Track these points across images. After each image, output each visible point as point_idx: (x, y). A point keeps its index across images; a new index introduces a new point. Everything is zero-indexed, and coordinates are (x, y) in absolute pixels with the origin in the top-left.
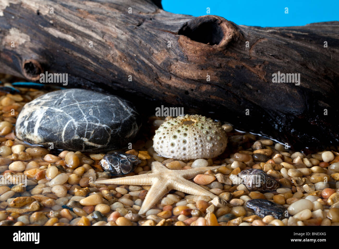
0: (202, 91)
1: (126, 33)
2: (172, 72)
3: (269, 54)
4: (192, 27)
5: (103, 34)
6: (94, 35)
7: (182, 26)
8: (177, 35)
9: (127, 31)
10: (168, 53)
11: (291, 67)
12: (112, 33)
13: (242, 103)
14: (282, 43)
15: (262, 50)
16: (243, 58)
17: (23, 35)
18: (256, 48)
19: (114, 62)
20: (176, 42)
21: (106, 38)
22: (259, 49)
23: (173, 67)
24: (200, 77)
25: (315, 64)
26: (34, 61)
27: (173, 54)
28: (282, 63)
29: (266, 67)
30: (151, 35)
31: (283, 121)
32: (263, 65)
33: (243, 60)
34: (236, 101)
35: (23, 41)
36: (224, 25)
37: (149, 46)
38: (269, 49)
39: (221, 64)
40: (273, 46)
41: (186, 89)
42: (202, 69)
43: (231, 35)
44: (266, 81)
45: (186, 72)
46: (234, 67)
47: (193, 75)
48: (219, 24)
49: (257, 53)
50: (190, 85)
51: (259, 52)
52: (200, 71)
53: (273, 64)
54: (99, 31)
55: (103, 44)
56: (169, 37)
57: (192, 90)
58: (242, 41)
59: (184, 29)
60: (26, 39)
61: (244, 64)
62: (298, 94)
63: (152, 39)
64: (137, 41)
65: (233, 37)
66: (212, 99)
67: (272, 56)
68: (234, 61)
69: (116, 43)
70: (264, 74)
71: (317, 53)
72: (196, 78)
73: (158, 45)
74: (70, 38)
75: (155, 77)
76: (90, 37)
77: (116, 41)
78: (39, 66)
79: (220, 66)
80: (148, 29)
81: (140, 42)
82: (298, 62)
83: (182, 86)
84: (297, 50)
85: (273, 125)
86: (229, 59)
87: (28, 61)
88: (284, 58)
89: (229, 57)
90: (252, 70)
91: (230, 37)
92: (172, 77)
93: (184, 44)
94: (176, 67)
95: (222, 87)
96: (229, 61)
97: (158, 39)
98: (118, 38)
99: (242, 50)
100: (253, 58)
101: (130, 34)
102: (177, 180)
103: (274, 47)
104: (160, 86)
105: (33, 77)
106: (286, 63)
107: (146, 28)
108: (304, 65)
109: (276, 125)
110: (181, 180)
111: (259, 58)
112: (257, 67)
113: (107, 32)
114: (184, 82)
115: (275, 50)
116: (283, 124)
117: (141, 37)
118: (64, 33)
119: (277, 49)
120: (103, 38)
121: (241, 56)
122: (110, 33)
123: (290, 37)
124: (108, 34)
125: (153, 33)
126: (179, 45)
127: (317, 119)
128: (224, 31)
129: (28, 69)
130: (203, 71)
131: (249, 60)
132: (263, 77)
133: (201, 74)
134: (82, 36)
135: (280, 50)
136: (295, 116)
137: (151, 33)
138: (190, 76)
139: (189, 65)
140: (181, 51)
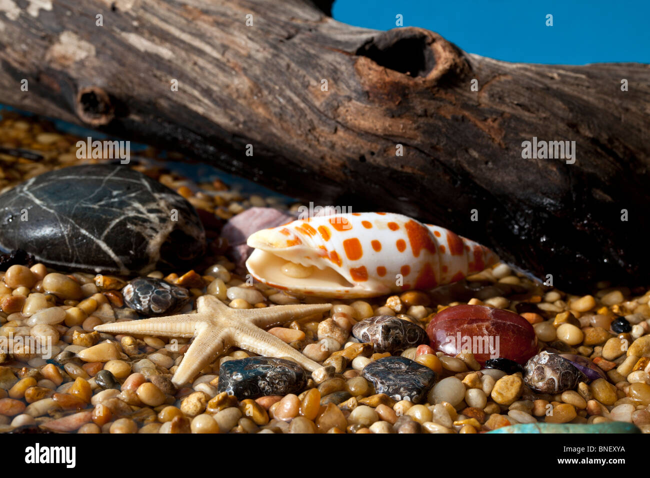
0: (390, 157)
1: (264, 49)
2: (340, 120)
3: (512, 101)
4: (381, 46)
5: (225, 48)
6: (207, 49)
7: (363, 43)
8: (354, 57)
9: (266, 45)
10: (335, 86)
11: (549, 127)
12: (239, 47)
13: (459, 182)
14: (536, 87)
15: (501, 93)
16: (466, 103)
17: (84, 44)
18: (491, 90)
19: (239, 97)
20: (350, 68)
21: (229, 55)
22: (495, 92)
23: (342, 110)
24: (388, 131)
25: (592, 126)
26: (98, 91)
27: (343, 88)
28: (535, 118)
29: (505, 122)
30: (309, 55)
31: (527, 220)
32: (500, 120)
33: (465, 106)
34: (448, 178)
35: (82, 55)
36: (438, 47)
37: (302, 72)
38: (514, 93)
39: (426, 111)
40: (520, 88)
41: (362, 152)
42: (393, 117)
43: (448, 64)
44: (504, 146)
45: (364, 120)
46: (449, 117)
47: (375, 126)
48: (430, 44)
49: (492, 99)
50: (369, 144)
51: (495, 96)
52: (389, 119)
53: (518, 119)
54: (217, 42)
55: (222, 66)
56: (339, 60)
57: (373, 154)
58: (466, 75)
59: (367, 47)
60: (89, 51)
61: (467, 113)
62: (558, 174)
63: (308, 62)
64: (283, 63)
65: (451, 66)
66: (406, 173)
67: (517, 105)
68: (450, 108)
69: (245, 65)
70: (501, 134)
71: (598, 109)
72: (380, 132)
73: (319, 71)
74: (165, 52)
75: (309, 127)
76: (201, 53)
77: (246, 62)
78: (107, 99)
79: (425, 114)
80: (304, 45)
81: (288, 66)
82: (563, 120)
83: (354, 146)
84: (562, 100)
85: (510, 227)
86: (442, 104)
87: (88, 89)
88: (538, 110)
89: (441, 100)
90: (480, 125)
91: (447, 66)
92: (339, 127)
93: (365, 71)
94: (347, 111)
95: (426, 151)
96: (441, 106)
97: (320, 62)
98: (249, 57)
99: (466, 90)
100: (483, 105)
101: (272, 50)
102: (242, 328)
103: (522, 91)
104: (316, 143)
105: (95, 118)
106: (540, 119)
107: (300, 44)
108: (573, 126)
109: (516, 227)
110: (249, 329)
111: (494, 107)
112: (489, 121)
113: (232, 46)
114: (358, 139)
115: (524, 96)
116: (527, 226)
117: (290, 56)
118: (156, 44)
119: (527, 94)
120: (223, 54)
121: (464, 100)
122: (236, 48)
123: (552, 78)
124: (234, 49)
125: (312, 51)
126: (355, 73)
127: (588, 219)
128: (436, 56)
129: (87, 105)
130: (393, 120)
131: (476, 109)
132: (498, 139)
133: (390, 126)
134: (187, 51)
135: (532, 96)
136: (548, 213)
137: (308, 53)
138: (370, 128)
139: (370, 109)
140: (358, 83)
